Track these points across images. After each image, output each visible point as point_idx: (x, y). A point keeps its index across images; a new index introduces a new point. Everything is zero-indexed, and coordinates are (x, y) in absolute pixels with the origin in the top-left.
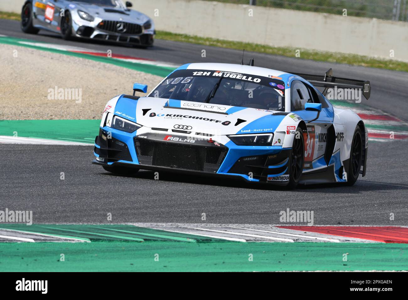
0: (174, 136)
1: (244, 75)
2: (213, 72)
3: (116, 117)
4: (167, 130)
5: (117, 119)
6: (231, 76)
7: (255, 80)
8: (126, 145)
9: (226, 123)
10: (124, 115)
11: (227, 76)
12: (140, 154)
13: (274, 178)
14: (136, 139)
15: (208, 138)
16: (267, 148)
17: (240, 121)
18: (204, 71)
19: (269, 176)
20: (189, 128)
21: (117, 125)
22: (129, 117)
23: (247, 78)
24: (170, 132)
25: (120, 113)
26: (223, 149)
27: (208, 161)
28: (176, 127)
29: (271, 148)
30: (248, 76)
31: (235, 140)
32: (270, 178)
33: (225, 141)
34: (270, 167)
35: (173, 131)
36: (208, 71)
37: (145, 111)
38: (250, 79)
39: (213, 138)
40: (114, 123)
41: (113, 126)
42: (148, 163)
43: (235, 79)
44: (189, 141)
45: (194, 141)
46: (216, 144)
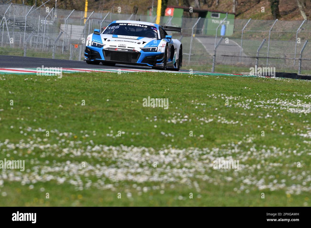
0: (119, 49)
1: (140, 25)
2: (127, 24)
3: (93, 42)
4: (116, 46)
5: (93, 43)
6: (135, 25)
7: (145, 27)
8: (98, 53)
9: (139, 43)
10: (97, 41)
11: (134, 25)
12: (105, 56)
13: (158, 65)
14: (104, 50)
15: (133, 49)
16: (155, 53)
17: (144, 43)
18: (124, 23)
20: (125, 45)
21: (94, 45)
22: (99, 42)
23: (142, 26)
25: (95, 40)
26: (139, 53)
27: (133, 58)
28: (120, 45)
29: (157, 53)
30: (142, 25)
31: (143, 50)
32: (157, 65)
33: (139, 50)
34: (157, 60)
35: (118, 46)
36: (125, 23)
37: (105, 39)
38: (143, 26)
39: (135, 49)
40: (92, 44)
41: (92, 46)
42: (109, 59)
43: (137, 26)
44: (125, 50)
45: (127, 50)
46: (136, 51)
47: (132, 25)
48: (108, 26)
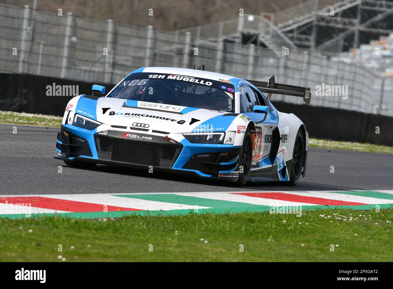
0: (132, 134)
1: (196, 78)
2: (167, 75)
3: (77, 115)
4: (125, 128)
5: (78, 117)
6: (184, 80)
7: (207, 83)
8: (86, 141)
9: (181, 122)
10: (85, 113)
11: (181, 79)
12: (100, 150)
13: (225, 174)
14: (97, 136)
15: (164, 135)
16: (219, 146)
17: (194, 121)
18: (159, 74)
19: (221, 172)
20: (147, 126)
21: (79, 123)
22: (90, 116)
23: (199, 81)
24: (128, 130)
25: (81, 112)
26: (178, 146)
27: (164, 157)
28: (135, 124)
29: (223, 146)
30: (200, 79)
31: (190, 138)
32: (221, 174)
33: (179, 139)
34: (222, 164)
35: (131, 128)
36: (162, 74)
37: (105, 110)
38: (202, 82)
39: (169, 136)
40: (75, 121)
41: (74, 124)
42: (108, 158)
43: (188, 82)
44: (146, 138)
45: (151, 138)
46: (172, 141)
47: (178, 79)
48: (123, 79)
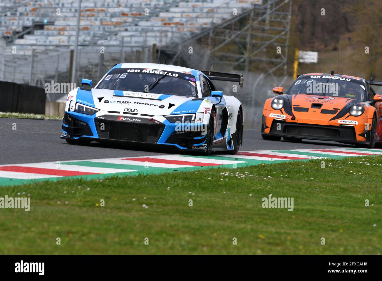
0: (125, 117)
1: (165, 71)
2: (142, 70)
3: (78, 104)
4: (119, 113)
5: (79, 106)
6: (156, 73)
7: (174, 75)
8: (87, 124)
9: (162, 107)
10: (84, 102)
11: (153, 72)
12: (99, 131)
13: (197, 146)
14: (96, 120)
15: (150, 118)
17: (171, 105)
18: (135, 69)
19: (195, 145)
20: (136, 111)
21: (80, 110)
22: (89, 104)
24: (122, 114)
25: (81, 101)
26: (161, 126)
27: (150, 135)
28: (126, 110)
30: (168, 72)
31: (171, 119)
32: (194, 147)
33: (162, 120)
34: (195, 138)
35: (124, 113)
36: (138, 69)
37: (100, 99)
38: (170, 74)
39: (154, 118)
40: (77, 109)
41: (76, 111)
42: (106, 137)
43: (159, 75)
44: (136, 120)
45: (140, 121)
46: (156, 122)
47: (151, 72)
48: (107, 74)
